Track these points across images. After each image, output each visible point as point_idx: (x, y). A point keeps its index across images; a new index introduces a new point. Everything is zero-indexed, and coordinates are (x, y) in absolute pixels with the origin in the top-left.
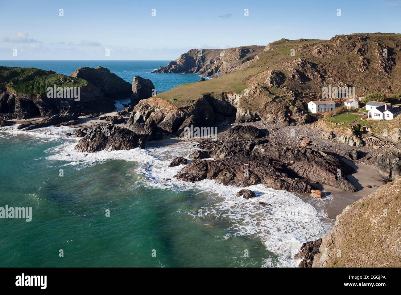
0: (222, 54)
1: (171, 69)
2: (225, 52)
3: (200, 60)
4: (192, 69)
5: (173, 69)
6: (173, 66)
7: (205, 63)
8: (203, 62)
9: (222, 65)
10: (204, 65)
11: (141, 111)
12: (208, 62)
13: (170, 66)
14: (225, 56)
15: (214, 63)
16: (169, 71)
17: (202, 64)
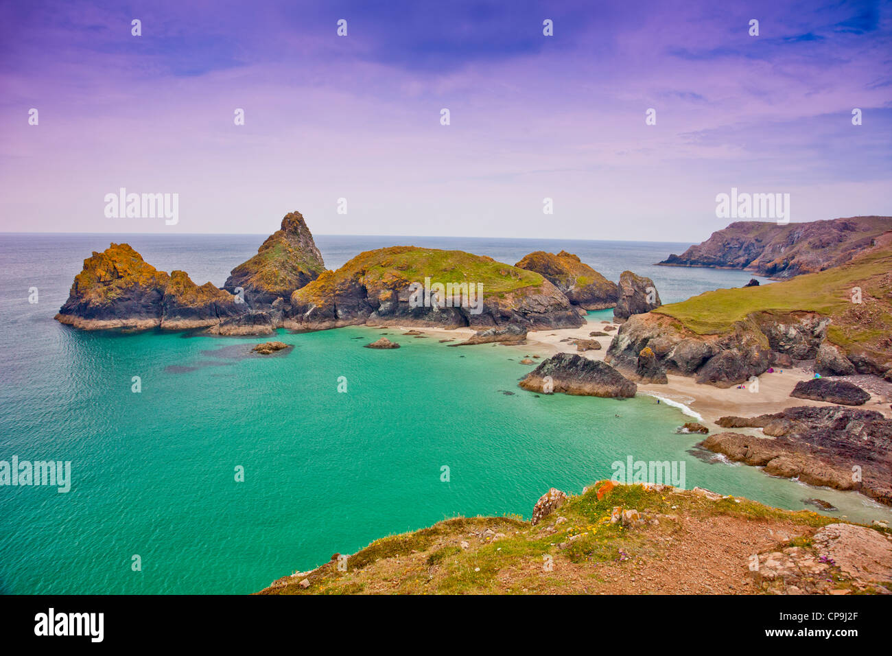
0: (800, 233)
1: (692, 259)
2: (806, 232)
7: (761, 249)
8: (758, 248)
9: (798, 255)
11: (631, 335)
12: (769, 249)
13: (690, 254)
14: (806, 238)
17: (754, 251)
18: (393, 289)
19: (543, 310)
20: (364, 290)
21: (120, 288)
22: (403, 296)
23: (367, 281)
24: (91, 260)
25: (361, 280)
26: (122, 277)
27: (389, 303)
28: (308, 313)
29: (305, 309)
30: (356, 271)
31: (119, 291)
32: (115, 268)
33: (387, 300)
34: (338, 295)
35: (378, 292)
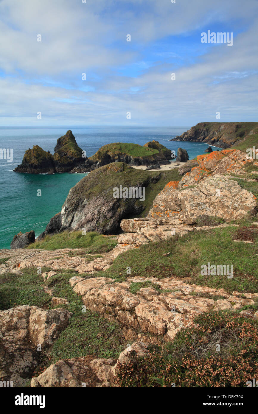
0: (222, 127)
1: (185, 137)
2: (225, 126)
3: (205, 131)
4: (200, 138)
5: (186, 138)
6: (186, 136)
7: (209, 133)
8: (207, 132)
9: (222, 136)
10: (208, 135)
12: (211, 133)
13: (184, 135)
14: (225, 129)
15: (215, 134)
16: (183, 139)
17: (206, 134)
18: (118, 156)
19: (160, 160)
20: (109, 156)
21: (41, 159)
22: (122, 158)
23: (110, 153)
24: (28, 151)
25: (108, 153)
26: (41, 156)
27: (118, 160)
28: (98, 164)
29: (97, 162)
30: (106, 151)
31: (41, 160)
32: (38, 153)
33: (117, 159)
34: (103, 158)
35: (114, 157)
